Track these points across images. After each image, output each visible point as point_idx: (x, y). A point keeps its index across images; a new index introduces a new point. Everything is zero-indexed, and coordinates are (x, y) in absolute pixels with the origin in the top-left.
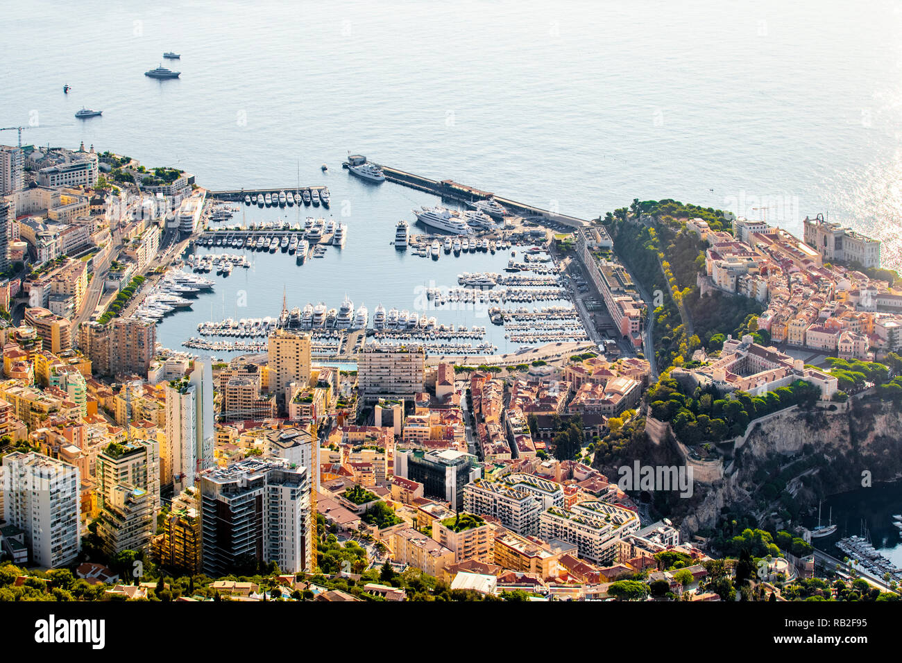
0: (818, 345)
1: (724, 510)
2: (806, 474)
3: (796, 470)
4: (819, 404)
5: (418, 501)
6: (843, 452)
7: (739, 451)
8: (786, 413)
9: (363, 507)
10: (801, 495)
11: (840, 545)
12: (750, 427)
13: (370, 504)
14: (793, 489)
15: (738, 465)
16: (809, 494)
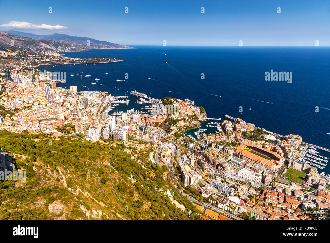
0: (186, 114)
1: (175, 132)
2: (184, 128)
3: (183, 127)
4: (186, 120)
5: (140, 132)
6: (189, 125)
7: (176, 126)
8: (182, 121)
9: (133, 133)
10: (184, 130)
11: (188, 136)
12: (178, 123)
13: (134, 132)
14: (183, 129)
15: (176, 127)
16: (185, 130)
